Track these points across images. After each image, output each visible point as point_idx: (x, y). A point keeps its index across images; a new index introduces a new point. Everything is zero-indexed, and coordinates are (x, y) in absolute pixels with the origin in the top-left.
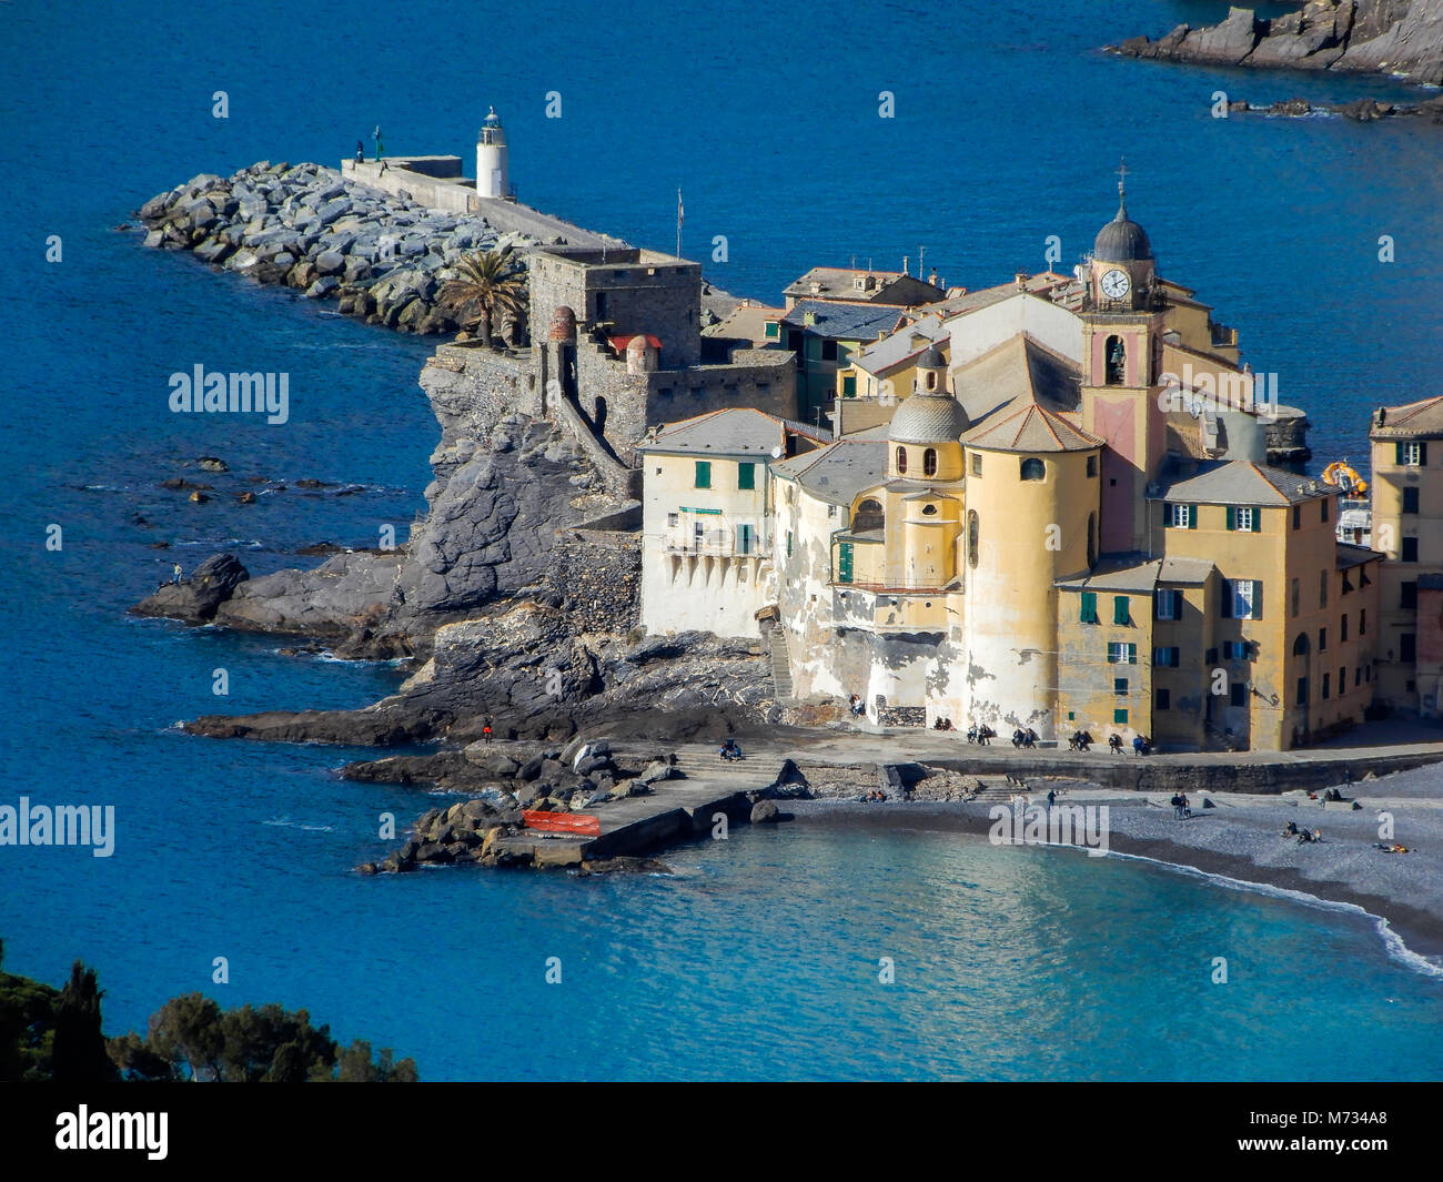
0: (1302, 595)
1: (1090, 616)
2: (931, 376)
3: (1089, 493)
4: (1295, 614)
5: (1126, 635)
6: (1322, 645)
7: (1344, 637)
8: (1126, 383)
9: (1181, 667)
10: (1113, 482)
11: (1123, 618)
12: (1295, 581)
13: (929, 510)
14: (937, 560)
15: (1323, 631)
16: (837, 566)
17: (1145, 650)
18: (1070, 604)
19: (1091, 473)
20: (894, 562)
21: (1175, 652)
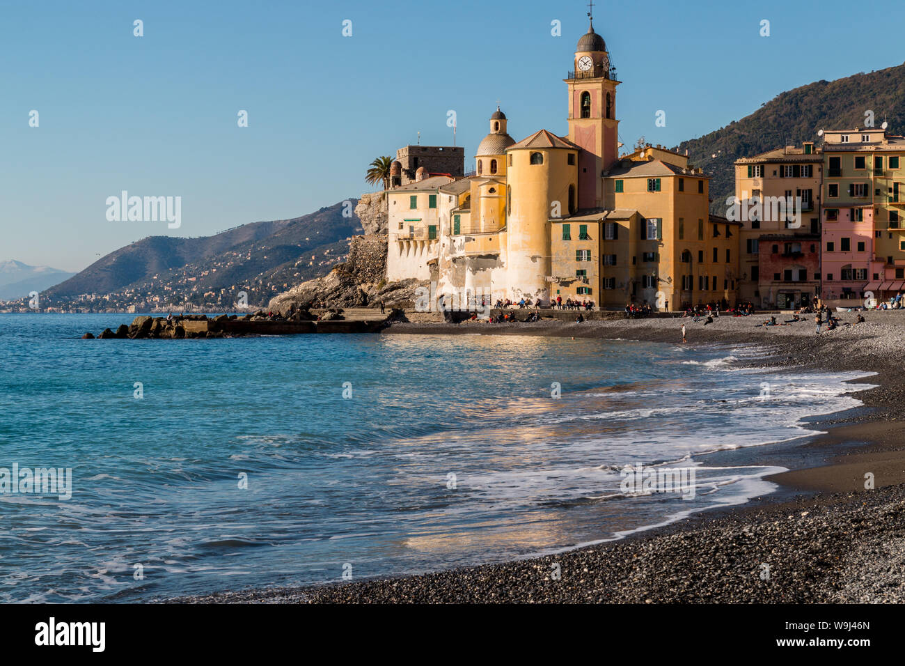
0: (685, 227)
1: (567, 237)
2: (497, 124)
3: (571, 175)
4: (681, 237)
5: (585, 245)
6: (701, 260)
7: (715, 260)
8: (591, 117)
9: (618, 265)
10: (585, 170)
11: (584, 236)
12: (681, 219)
13: (492, 190)
14: (496, 216)
15: (701, 253)
16: (453, 226)
17: (595, 253)
18: (557, 229)
19: (571, 162)
20: (475, 220)
21: (614, 257)
